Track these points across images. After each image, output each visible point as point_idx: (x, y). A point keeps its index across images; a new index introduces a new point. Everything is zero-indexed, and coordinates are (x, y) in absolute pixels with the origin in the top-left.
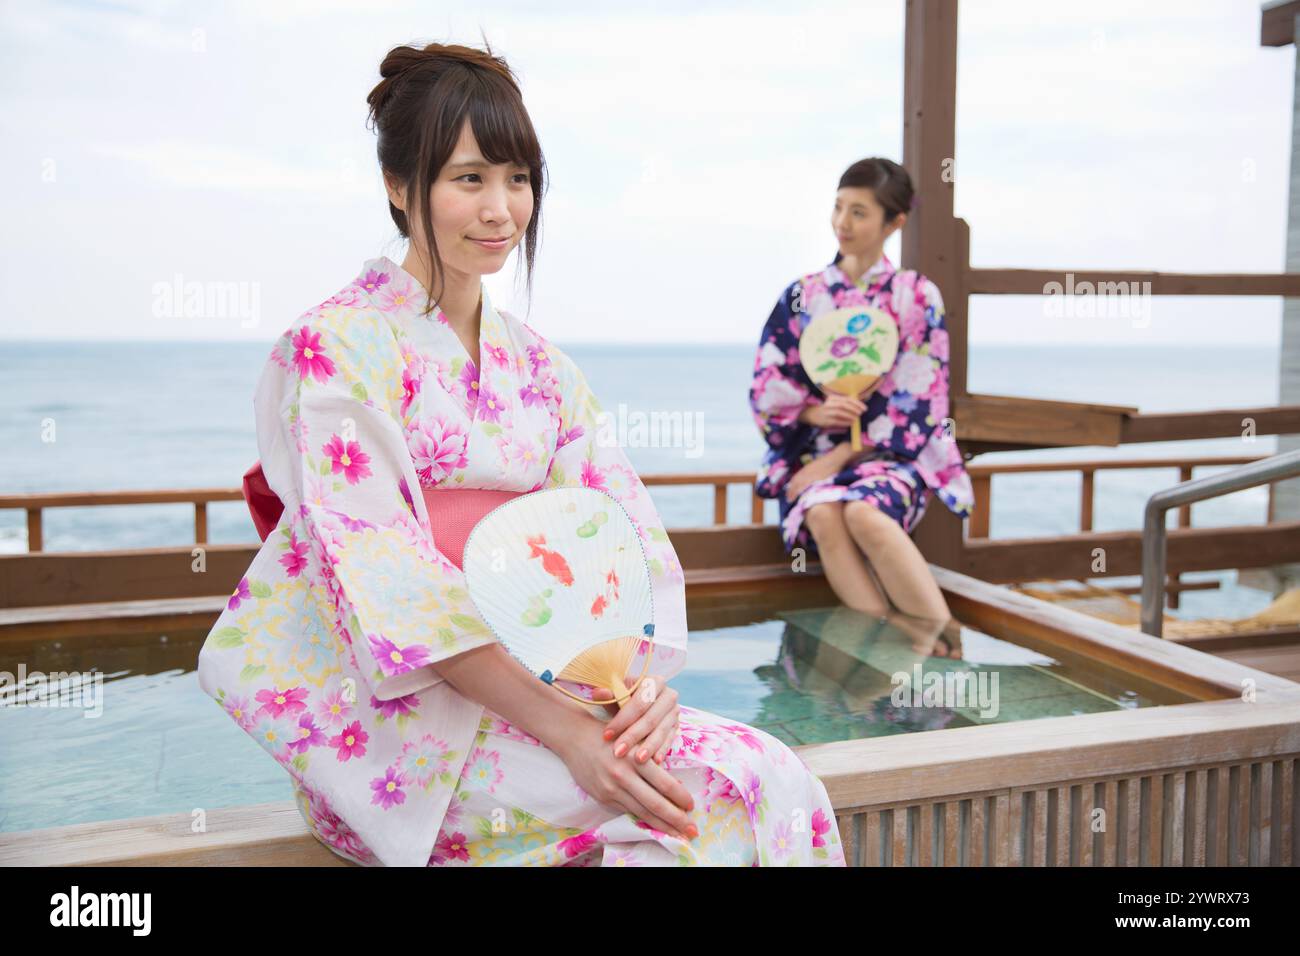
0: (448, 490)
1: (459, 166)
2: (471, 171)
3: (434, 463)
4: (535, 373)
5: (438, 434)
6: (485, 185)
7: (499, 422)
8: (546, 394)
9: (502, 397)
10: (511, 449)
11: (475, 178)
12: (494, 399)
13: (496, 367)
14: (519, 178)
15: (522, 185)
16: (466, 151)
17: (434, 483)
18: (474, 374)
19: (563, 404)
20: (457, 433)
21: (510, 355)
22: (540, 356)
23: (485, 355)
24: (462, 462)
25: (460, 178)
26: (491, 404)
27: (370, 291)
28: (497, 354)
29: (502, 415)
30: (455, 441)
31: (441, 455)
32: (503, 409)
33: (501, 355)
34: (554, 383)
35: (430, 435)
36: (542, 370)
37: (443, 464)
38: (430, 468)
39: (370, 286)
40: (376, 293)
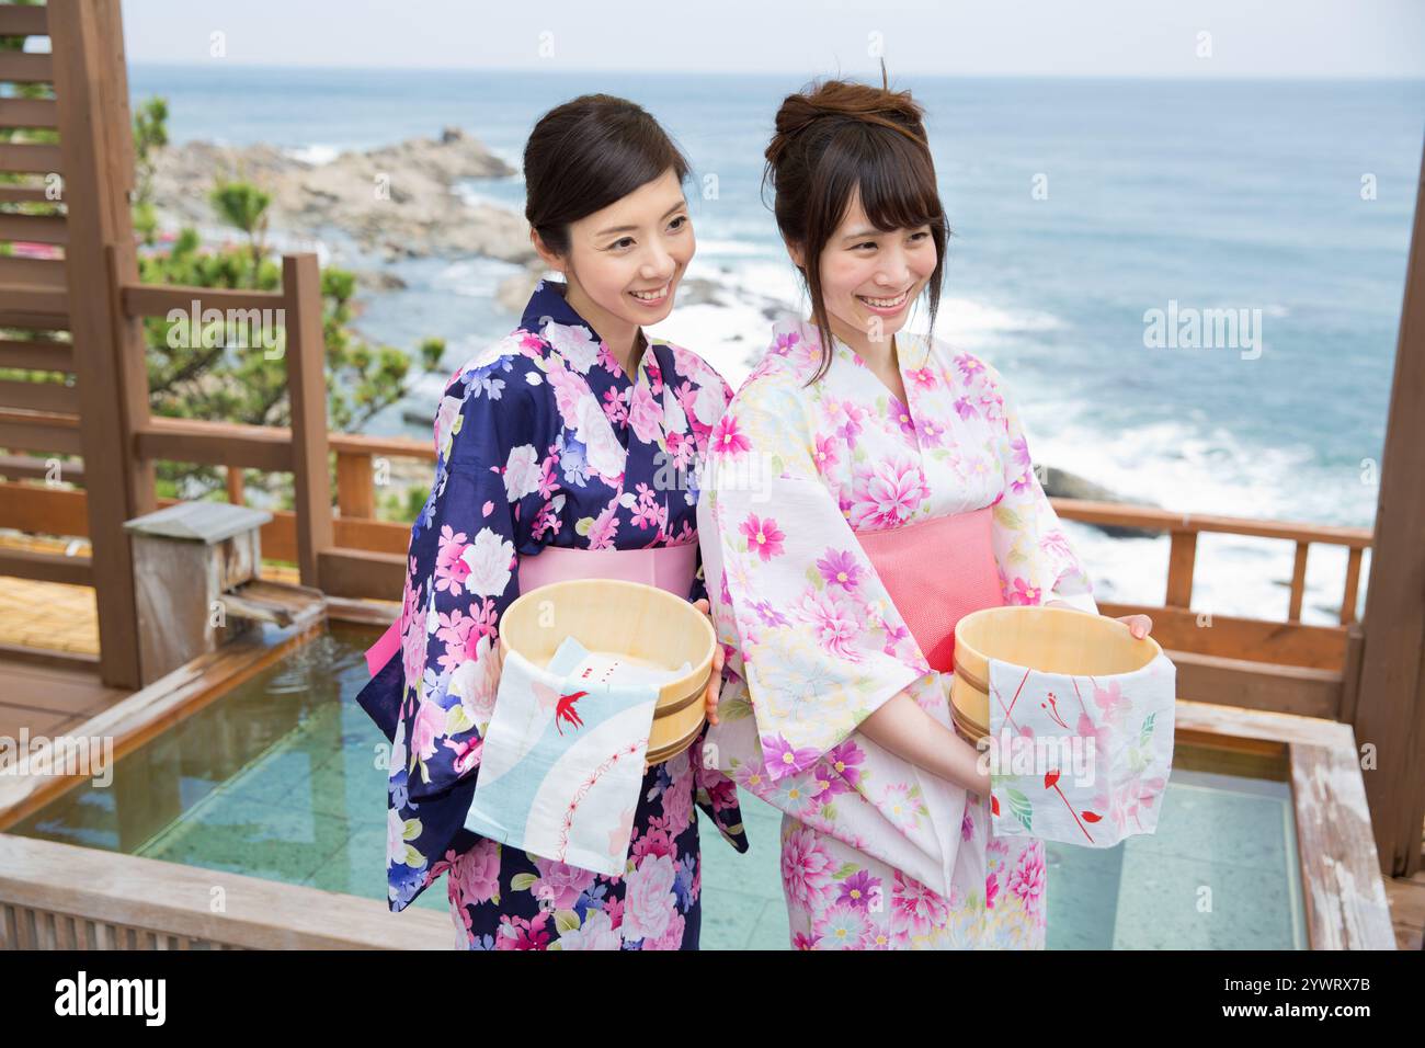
0: (919, 523)
1: (853, 237)
2: (866, 240)
3: (897, 504)
4: (968, 381)
5: (892, 476)
6: (882, 252)
7: (942, 444)
8: (986, 399)
9: (938, 420)
11: (869, 245)
12: (931, 425)
13: (924, 391)
14: (916, 237)
15: (921, 241)
16: (855, 223)
17: (902, 521)
18: (902, 406)
19: (1004, 404)
20: (909, 468)
21: (935, 371)
22: (971, 365)
23: (909, 383)
24: (925, 491)
25: (857, 247)
26: (929, 431)
27: (784, 354)
28: (923, 378)
29: (942, 437)
30: (911, 476)
31: (902, 495)
32: (942, 432)
33: (926, 375)
34: (993, 386)
35: (887, 480)
36: (977, 377)
37: (906, 502)
38: (895, 508)
39: (782, 351)
40: (790, 354)
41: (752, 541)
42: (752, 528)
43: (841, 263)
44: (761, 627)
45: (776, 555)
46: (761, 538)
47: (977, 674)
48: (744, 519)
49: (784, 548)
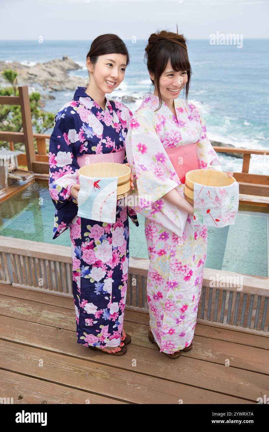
0: (179, 147)
1: (168, 73)
2: (171, 73)
3: (174, 142)
4: (192, 111)
5: (173, 135)
6: (175, 77)
7: (185, 127)
8: (196, 116)
9: (184, 121)
10: (190, 133)
11: (171, 75)
12: (182, 122)
13: (181, 113)
14: (183, 73)
15: (184, 74)
16: (169, 69)
17: (175, 146)
18: (175, 117)
19: (200, 117)
20: (177, 133)
21: (184, 108)
22: (192, 107)
23: (177, 111)
24: (181, 138)
25: (168, 75)
26: (182, 124)
27: (147, 103)
28: (180, 110)
29: (185, 125)
30: (178, 135)
31: (176, 139)
32: (185, 124)
33: (181, 109)
34: (197, 112)
35: (172, 135)
36: (194, 110)
37: (176, 141)
38: (174, 143)
39: (146, 102)
40: (148, 103)
41: (139, 149)
42: (139, 146)
43: (164, 80)
44: (141, 171)
45: (145, 153)
46: (142, 149)
47: (190, 186)
48: (138, 144)
49: (147, 152)
